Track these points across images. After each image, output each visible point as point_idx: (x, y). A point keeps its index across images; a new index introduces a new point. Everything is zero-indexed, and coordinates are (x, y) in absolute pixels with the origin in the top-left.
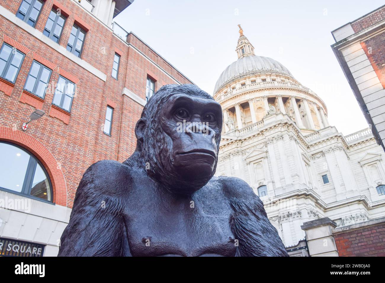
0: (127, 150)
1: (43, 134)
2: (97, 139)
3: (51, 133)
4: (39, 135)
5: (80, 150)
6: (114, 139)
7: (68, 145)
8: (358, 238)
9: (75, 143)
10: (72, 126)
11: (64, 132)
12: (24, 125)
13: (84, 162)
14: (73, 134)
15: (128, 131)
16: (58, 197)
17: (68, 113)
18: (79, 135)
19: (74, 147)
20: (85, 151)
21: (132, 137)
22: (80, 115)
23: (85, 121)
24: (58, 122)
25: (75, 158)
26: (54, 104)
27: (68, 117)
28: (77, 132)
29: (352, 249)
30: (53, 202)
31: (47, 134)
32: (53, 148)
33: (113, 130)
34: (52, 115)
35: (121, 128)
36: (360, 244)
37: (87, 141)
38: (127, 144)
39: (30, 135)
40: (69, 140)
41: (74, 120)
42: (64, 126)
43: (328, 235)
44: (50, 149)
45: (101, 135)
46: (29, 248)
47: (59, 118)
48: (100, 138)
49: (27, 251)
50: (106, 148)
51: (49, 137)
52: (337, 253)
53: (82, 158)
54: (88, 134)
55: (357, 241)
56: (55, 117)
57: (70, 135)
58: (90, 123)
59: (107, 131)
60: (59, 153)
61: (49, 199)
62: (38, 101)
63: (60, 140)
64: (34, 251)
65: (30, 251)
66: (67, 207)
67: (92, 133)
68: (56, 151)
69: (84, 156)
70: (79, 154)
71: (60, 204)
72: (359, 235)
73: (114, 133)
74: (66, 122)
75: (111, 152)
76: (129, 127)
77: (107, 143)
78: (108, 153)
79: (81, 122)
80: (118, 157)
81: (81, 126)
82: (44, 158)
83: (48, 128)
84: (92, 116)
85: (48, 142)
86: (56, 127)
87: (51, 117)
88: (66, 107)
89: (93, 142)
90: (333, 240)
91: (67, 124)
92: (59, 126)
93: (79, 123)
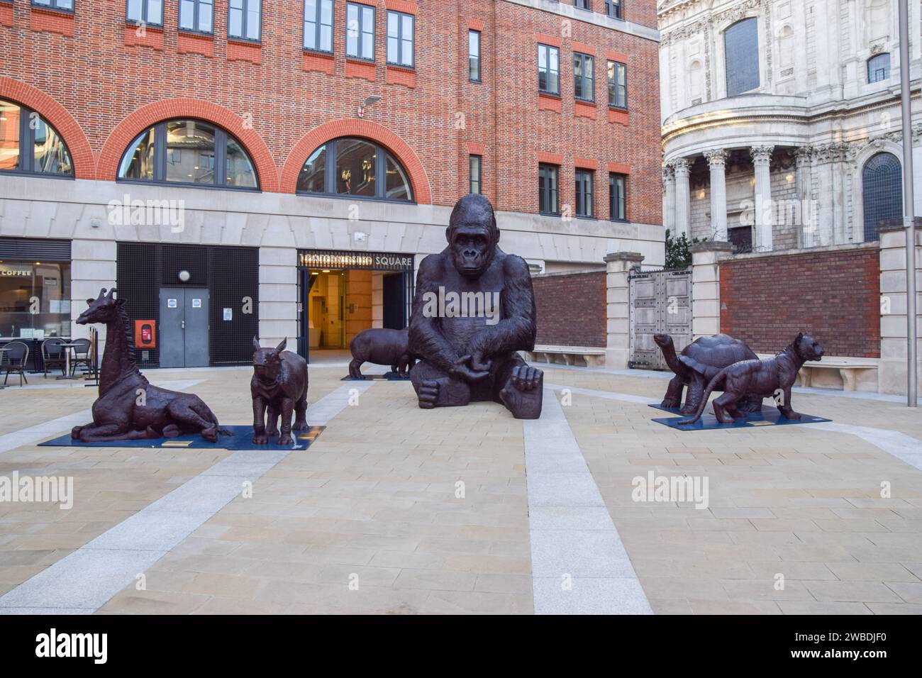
0: (509, 99)
1: (385, 114)
2: (460, 95)
3: (394, 109)
4: (379, 117)
5: (437, 121)
6: (487, 86)
7: (420, 119)
8: (740, 270)
9: (429, 113)
10: (421, 88)
11: (412, 102)
12: (360, 111)
13: (445, 137)
14: (424, 100)
15: (509, 64)
16: (419, 194)
17: (411, 70)
18: (433, 98)
19: (428, 120)
20: (446, 121)
21: (516, 75)
22: (429, 66)
23: (438, 73)
24: (399, 89)
25: (432, 135)
26: (390, 63)
27: (412, 77)
28: (429, 96)
29: (732, 282)
30: (414, 202)
31: (389, 112)
32: (402, 129)
33: (484, 71)
34: (390, 82)
35: (495, 63)
36: (740, 278)
37: (446, 105)
38: (509, 88)
39: (370, 121)
40: (420, 110)
41: (422, 78)
42: (408, 92)
43: (712, 262)
44: (397, 132)
45: (465, 84)
46: (398, 259)
47: (400, 83)
48: (463, 91)
49: (397, 263)
50: (476, 106)
51: (393, 116)
52: (719, 285)
53: (442, 133)
54: (446, 92)
55: (739, 274)
56: (395, 84)
57: (420, 103)
58: (446, 74)
59: (475, 76)
60: (411, 134)
61: (409, 198)
62: (368, 68)
63: (408, 114)
64: (404, 262)
65: (399, 263)
66: (433, 204)
67: (452, 89)
68: (407, 133)
69: (445, 129)
70: (437, 128)
71: (423, 203)
72: (742, 267)
73: (485, 77)
74: (410, 85)
75: (485, 109)
76: (509, 57)
77: (476, 97)
78: (480, 111)
79: (432, 77)
80: (496, 115)
81: (433, 83)
82: (393, 147)
83: (389, 104)
84: (447, 61)
85: (393, 122)
86: (399, 98)
87: (390, 85)
88: (407, 61)
89: (455, 102)
90: (716, 269)
91: (413, 88)
92: (402, 94)
93: (429, 81)
